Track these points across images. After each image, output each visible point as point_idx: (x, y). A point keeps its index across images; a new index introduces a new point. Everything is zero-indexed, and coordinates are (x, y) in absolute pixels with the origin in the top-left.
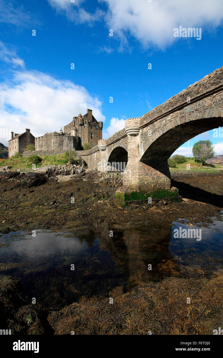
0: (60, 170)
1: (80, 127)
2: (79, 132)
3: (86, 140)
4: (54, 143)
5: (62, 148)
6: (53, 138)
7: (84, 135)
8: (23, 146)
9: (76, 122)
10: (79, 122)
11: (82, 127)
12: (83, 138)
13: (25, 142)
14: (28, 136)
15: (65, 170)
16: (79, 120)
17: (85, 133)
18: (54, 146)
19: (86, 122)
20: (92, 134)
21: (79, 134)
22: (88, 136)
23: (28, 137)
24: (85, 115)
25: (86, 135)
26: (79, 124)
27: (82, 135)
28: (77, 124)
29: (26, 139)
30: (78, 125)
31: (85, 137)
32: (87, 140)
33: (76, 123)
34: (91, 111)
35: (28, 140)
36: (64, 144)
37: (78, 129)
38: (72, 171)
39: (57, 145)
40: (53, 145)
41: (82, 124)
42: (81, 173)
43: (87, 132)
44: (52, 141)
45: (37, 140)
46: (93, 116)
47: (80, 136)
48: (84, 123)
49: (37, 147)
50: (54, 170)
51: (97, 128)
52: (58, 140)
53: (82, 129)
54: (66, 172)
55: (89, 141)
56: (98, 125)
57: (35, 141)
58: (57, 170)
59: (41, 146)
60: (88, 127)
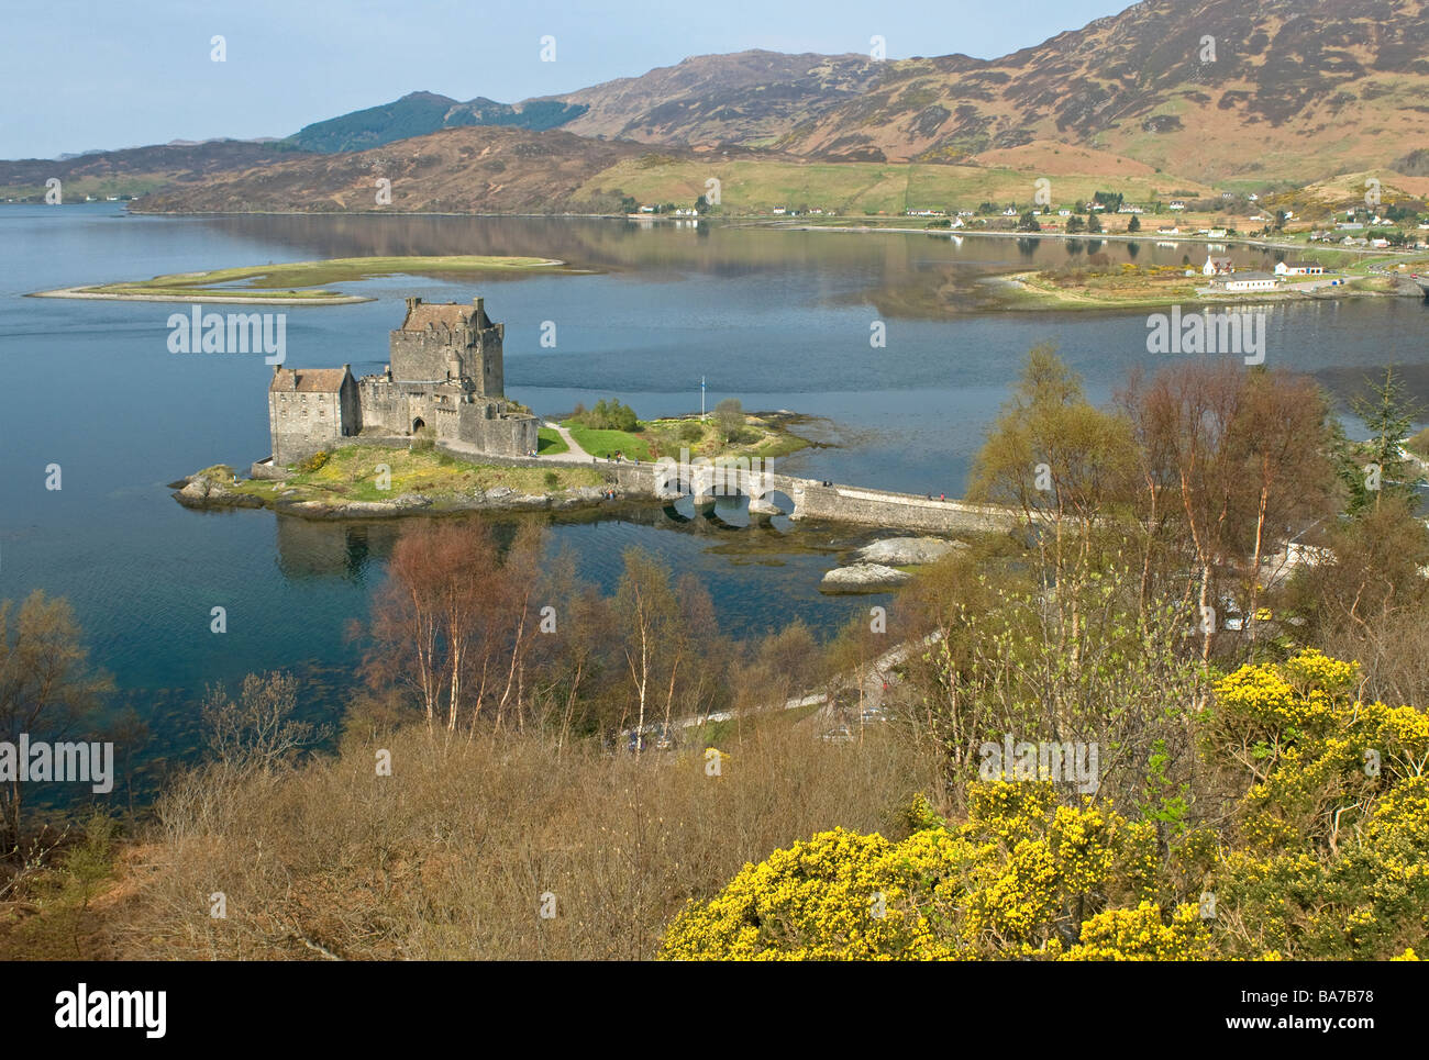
1: (468, 353)
3: (479, 381)
8: (345, 411)
11: (471, 351)
13: (347, 398)
14: (350, 382)
16: (467, 336)
19: (479, 336)
23: (350, 386)
24: (474, 316)
25: (480, 369)
27: (473, 369)
28: (459, 343)
29: (347, 390)
30: (462, 346)
31: (477, 374)
33: (453, 339)
34: (481, 302)
35: (350, 392)
37: (463, 358)
41: (473, 343)
45: (364, 390)
46: (484, 312)
48: (477, 339)
49: (368, 408)
51: (496, 340)
53: (471, 356)
56: (495, 333)
57: (358, 391)
59: (386, 405)
60: (482, 348)
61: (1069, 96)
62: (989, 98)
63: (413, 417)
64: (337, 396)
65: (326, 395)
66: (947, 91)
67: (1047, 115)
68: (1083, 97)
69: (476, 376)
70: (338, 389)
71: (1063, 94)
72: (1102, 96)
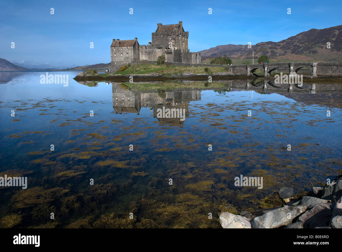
8: (135, 54)
20: (183, 42)
21: (176, 43)
22: (182, 45)
23: (137, 45)
35: (137, 48)
45: (142, 48)
46: (182, 26)
49: (143, 54)
53: (178, 39)
59: (149, 53)
60: (182, 37)
61: (293, 48)
62: (277, 49)
64: (132, 47)
65: (129, 47)
66: (268, 48)
67: (289, 52)
68: (296, 48)
70: (133, 45)
71: (292, 48)
72: (300, 47)
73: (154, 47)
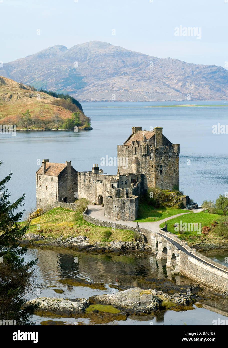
0: (129, 246)
1: (144, 159)
2: (142, 166)
3: (152, 177)
4: (115, 206)
5: (124, 211)
6: (114, 202)
7: (149, 171)
8: (63, 188)
9: (137, 149)
10: (142, 152)
11: (146, 159)
12: (147, 175)
13: (66, 181)
14: (69, 171)
15: (132, 246)
16: (142, 149)
17: (150, 167)
18: (116, 210)
19: (152, 150)
20: (161, 166)
21: (142, 169)
22: (156, 171)
23: (69, 173)
24: (152, 138)
25: (153, 170)
26: (142, 154)
27: (147, 170)
28: (139, 153)
29: (66, 176)
30: (140, 155)
31: (150, 173)
32: (154, 178)
33: (137, 151)
34: (161, 129)
35: (69, 177)
36: (126, 208)
37: (140, 162)
38: (136, 247)
39: (119, 209)
40: (114, 209)
41: (147, 154)
42: (142, 248)
43: (154, 165)
44: (114, 205)
45: (80, 177)
46: (163, 136)
47: (143, 172)
48: (150, 152)
49: (82, 187)
50: (125, 246)
51: (170, 155)
52: (120, 203)
53: (146, 162)
54: (132, 247)
55: (157, 178)
56: (171, 150)
57: (77, 178)
58: (126, 246)
59: (88, 187)
60: (155, 158)
63: (98, 195)
64: (57, 177)
65: (54, 178)
69: (149, 174)
73: (93, 177)
